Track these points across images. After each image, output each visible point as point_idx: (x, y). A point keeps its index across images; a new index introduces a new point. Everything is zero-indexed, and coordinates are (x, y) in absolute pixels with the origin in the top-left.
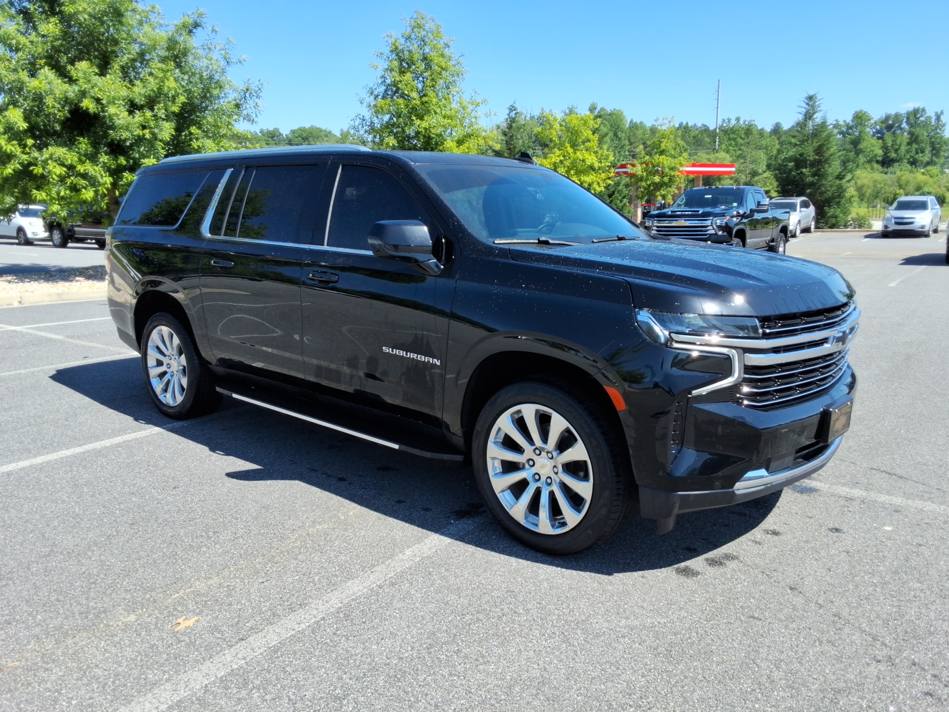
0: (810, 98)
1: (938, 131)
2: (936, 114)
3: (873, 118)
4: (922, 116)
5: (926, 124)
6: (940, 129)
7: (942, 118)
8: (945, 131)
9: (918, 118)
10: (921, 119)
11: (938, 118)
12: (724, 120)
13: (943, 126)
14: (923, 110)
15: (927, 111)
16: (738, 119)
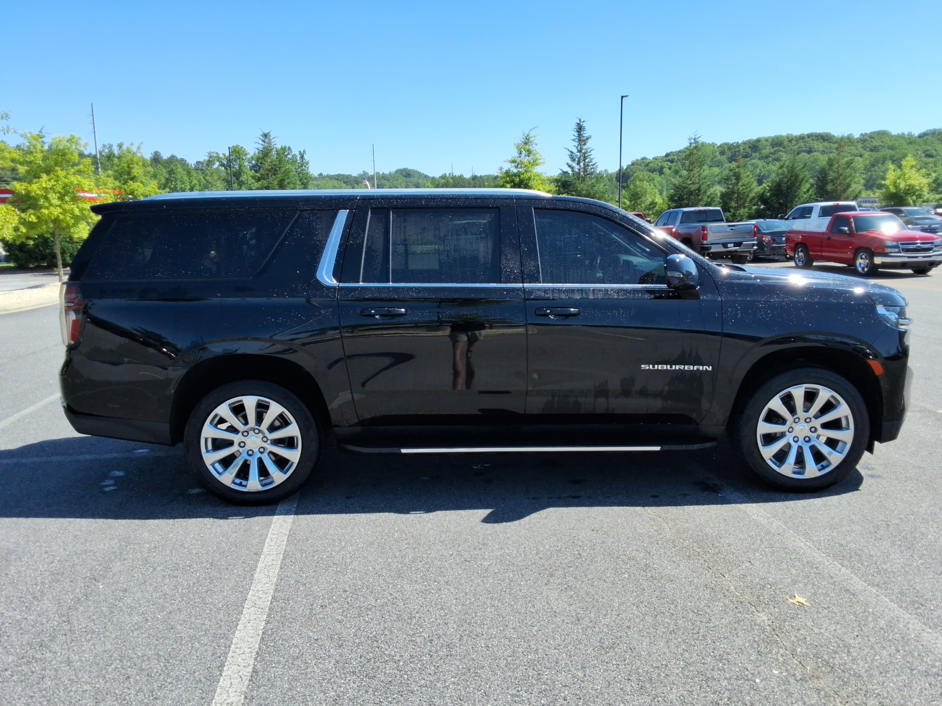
0: (265, 136)
1: (304, 167)
2: (300, 152)
3: (249, 153)
4: (288, 154)
5: (294, 161)
6: (305, 166)
7: (305, 156)
8: (309, 168)
9: (286, 156)
10: (288, 156)
11: (302, 157)
12: (104, 146)
13: (307, 164)
14: (289, 148)
15: (293, 150)
16: (120, 146)
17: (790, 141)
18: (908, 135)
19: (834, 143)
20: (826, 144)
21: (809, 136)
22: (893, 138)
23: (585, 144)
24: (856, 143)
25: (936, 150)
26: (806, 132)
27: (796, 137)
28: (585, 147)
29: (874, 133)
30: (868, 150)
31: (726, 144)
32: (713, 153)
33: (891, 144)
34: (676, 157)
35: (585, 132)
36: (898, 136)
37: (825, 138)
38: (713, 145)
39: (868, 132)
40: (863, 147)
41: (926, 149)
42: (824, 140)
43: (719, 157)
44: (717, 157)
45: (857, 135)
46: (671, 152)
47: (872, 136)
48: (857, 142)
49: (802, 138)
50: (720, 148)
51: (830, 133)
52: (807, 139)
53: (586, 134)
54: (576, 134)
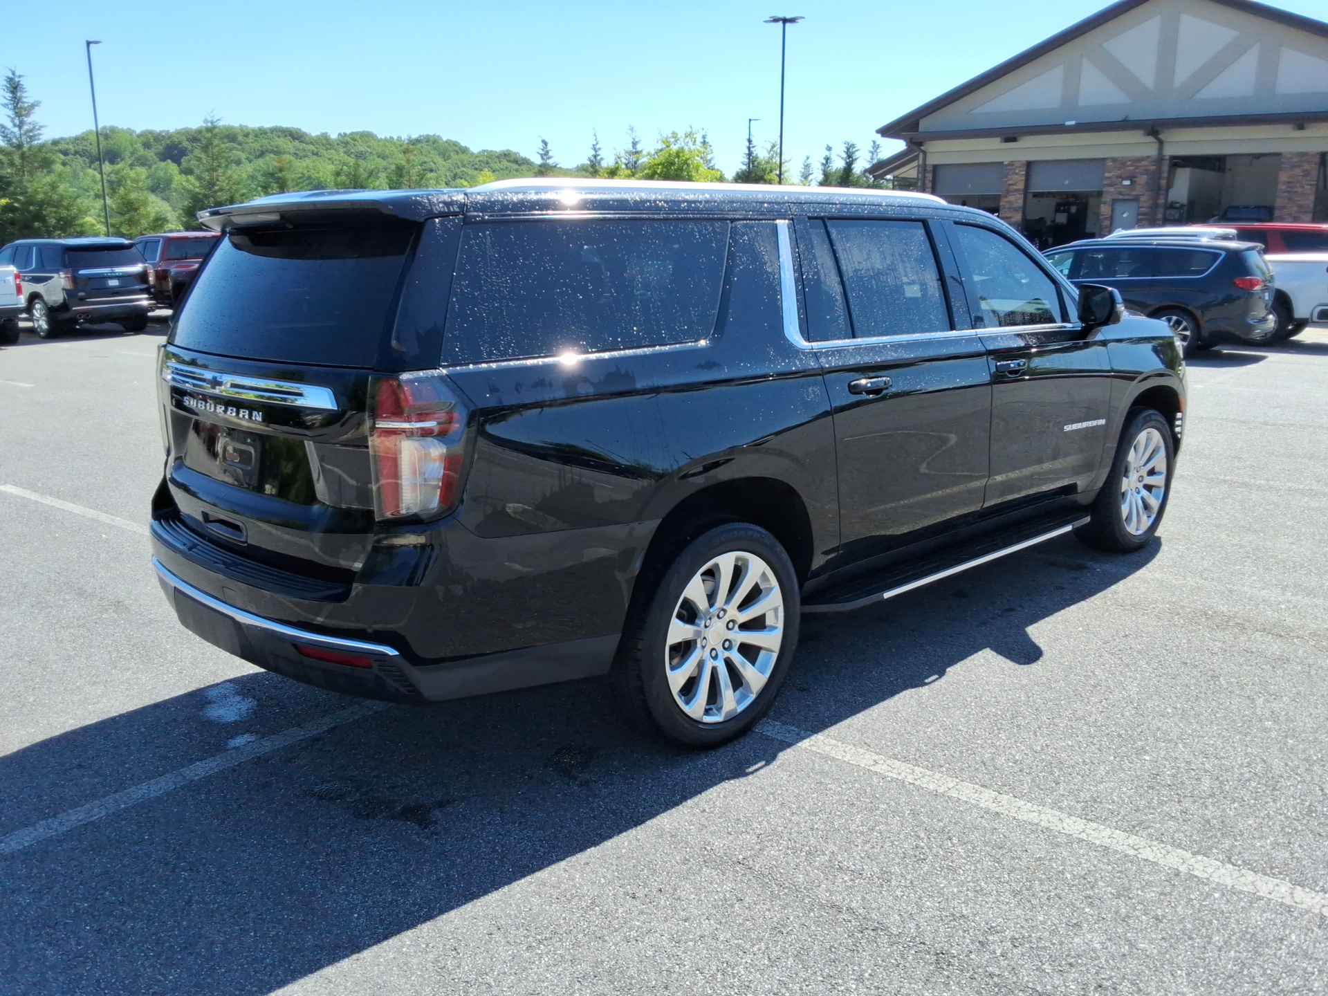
17: (247, 135)
18: (397, 140)
19: (307, 143)
20: (296, 143)
21: (274, 130)
22: (381, 143)
23: (28, 115)
24: (336, 147)
25: (435, 163)
26: (268, 125)
27: (253, 130)
28: (28, 120)
29: (357, 133)
30: (353, 156)
31: (151, 132)
32: (131, 144)
33: (380, 150)
34: (71, 147)
35: (24, 95)
36: (386, 140)
37: (295, 135)
38: (130, 132)
39: (348, 132)
40: (345, 153)
41: (423, 160)
42: (294, 138)
43: (141, 151)
44: (138, 151)
45: (334, 136)
46: (62, 139)
47: (354, 137)
48: (338, 144)
49: (261, 133)
50: (142, 138)
51: (300, 130)
52: (270, 134)
53: (28, 97)
54: (9, 95)
